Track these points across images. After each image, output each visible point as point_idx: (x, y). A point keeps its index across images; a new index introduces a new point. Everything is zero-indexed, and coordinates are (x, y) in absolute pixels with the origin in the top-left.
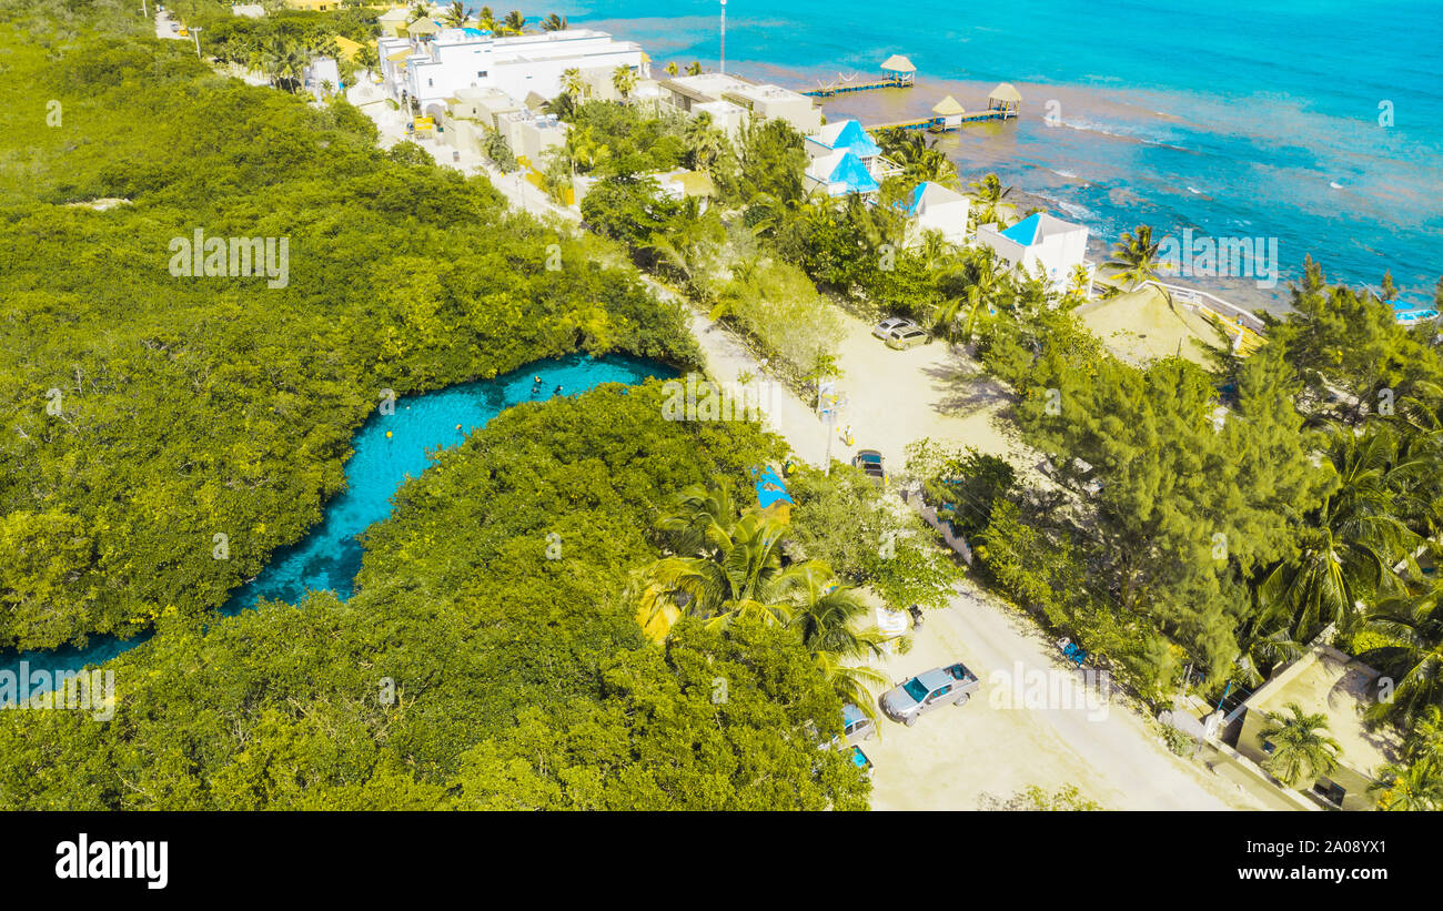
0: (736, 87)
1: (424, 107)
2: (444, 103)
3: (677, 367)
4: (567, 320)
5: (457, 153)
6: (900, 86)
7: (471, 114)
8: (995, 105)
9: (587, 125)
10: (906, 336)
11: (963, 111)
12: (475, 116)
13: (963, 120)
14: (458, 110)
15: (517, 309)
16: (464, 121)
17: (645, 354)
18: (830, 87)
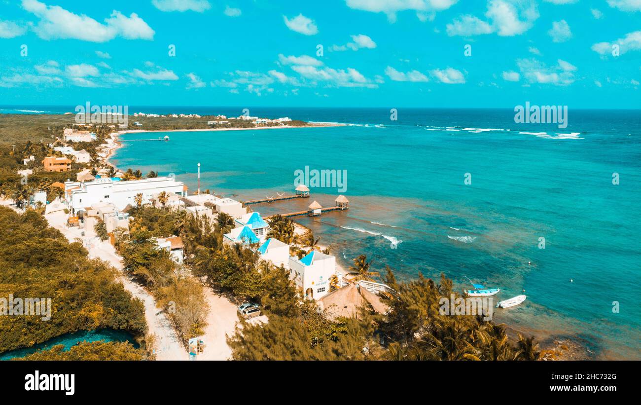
0: (212, 199)
1: (76, 212)
2: (84, 210)
3: (133, 334)
4: (82, 312)
5: (84, 232)
6: (303, 197)
7: (95, 214)
8: (338, 204)
9: (139, 218)
10: (249, 312)
11: (321, 207)
12: (98, 215)
13: (322, 211)
14: (90, 213)
15: (54, 307)
16: (92, 218)
17: (119, 328)
18: (271, 199)
